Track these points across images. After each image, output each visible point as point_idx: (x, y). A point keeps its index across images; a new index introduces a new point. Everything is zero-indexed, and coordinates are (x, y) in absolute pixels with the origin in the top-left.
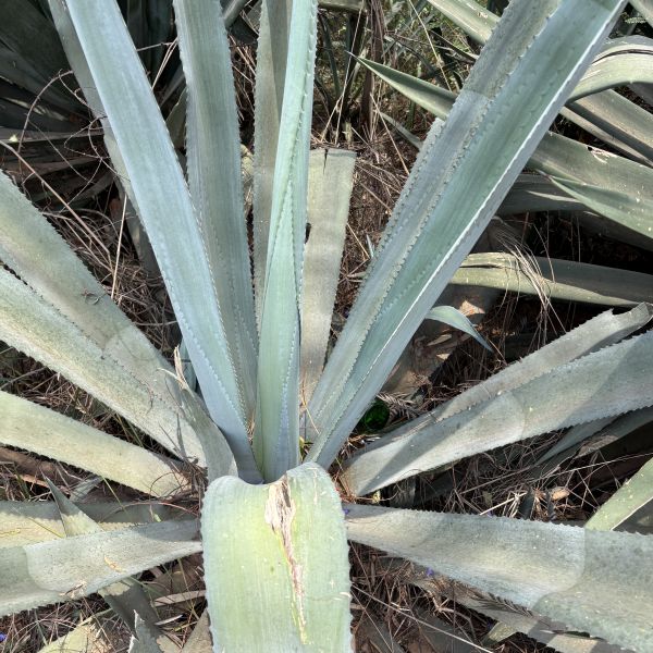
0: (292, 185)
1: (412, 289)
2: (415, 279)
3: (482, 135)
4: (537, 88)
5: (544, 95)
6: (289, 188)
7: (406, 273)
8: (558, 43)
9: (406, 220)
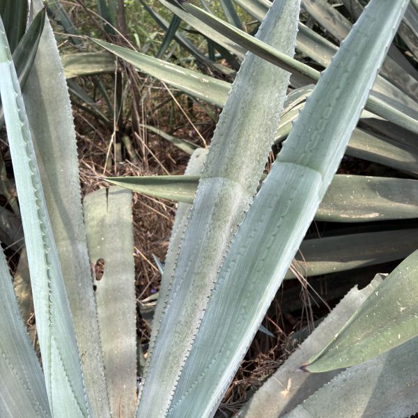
0: (55, 339)
1: (196, 387)
2: (197, 380)
3: (227, 271)
4: (267, 231)
5: (274, 235)
6: (53, 342)
7: (187, 377)
8: (276, 199)
9: (179, 287)
